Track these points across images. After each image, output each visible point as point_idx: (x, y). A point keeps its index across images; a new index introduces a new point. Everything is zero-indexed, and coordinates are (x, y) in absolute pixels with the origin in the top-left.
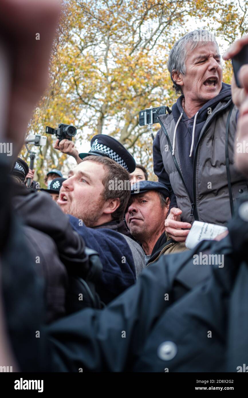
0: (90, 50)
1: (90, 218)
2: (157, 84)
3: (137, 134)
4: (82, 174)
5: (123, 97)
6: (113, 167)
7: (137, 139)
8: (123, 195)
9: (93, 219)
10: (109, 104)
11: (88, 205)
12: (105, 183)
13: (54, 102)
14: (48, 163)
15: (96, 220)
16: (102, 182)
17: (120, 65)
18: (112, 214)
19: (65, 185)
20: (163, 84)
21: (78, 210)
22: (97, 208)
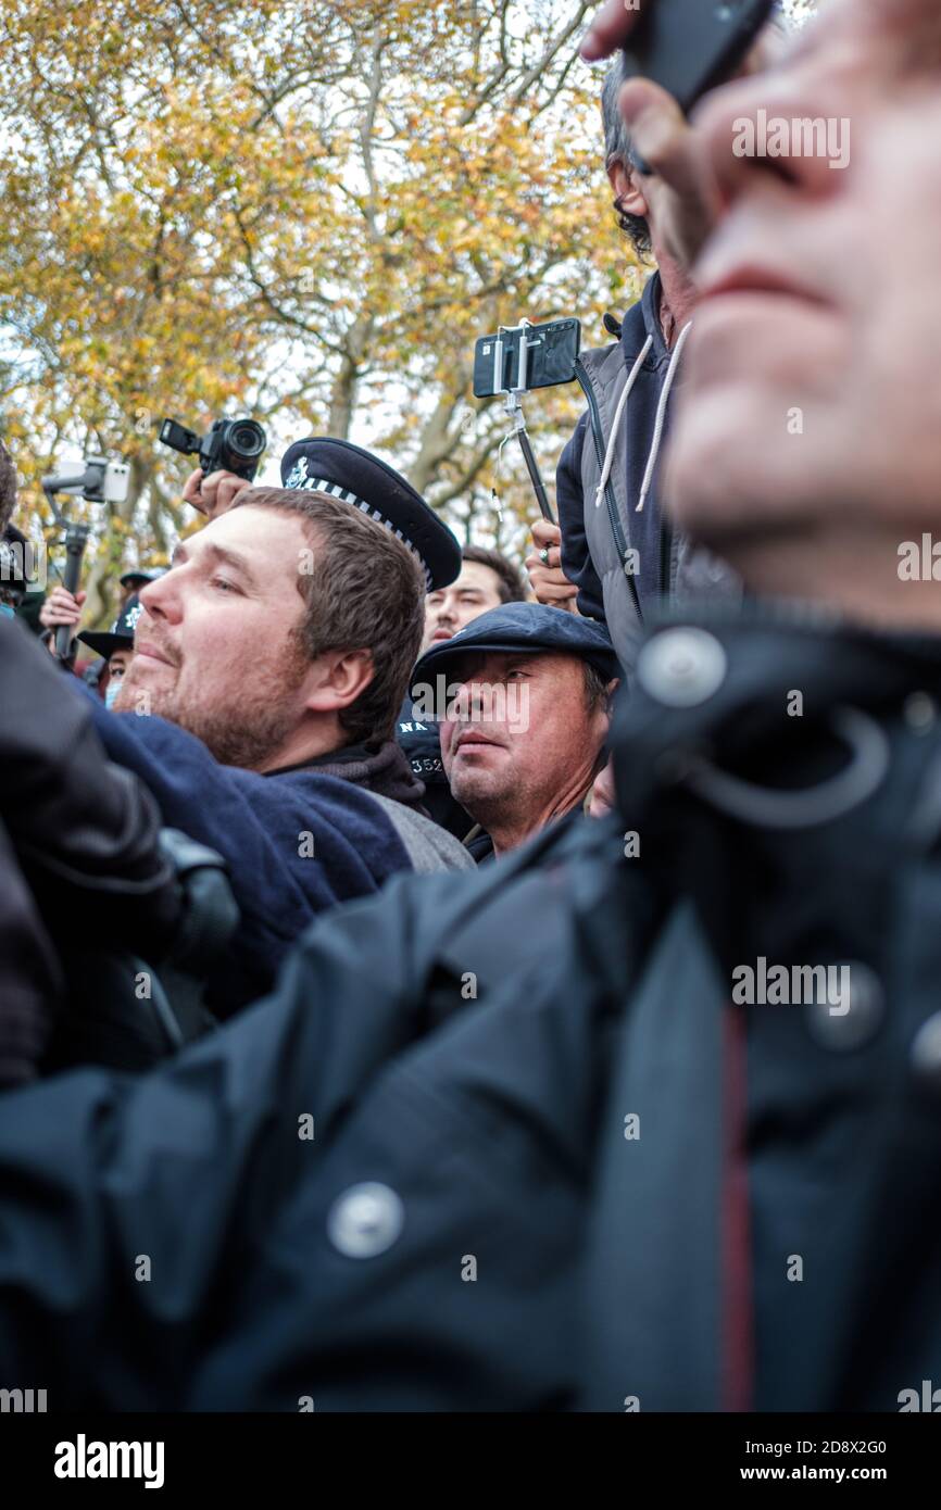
0: (307, 102)
1: (252, 725)
2: (565, 246)
3: (486, 442)
4: (218, 554)
5: (431, 297)
6: (345, 529)
7: (482, 463)
8: (384, 637)
9: (263, 734)
10: (379, 321)
11: (242, 675)
12: (308, 588)
13: (161, 312)
14: (141, 549)
15: (275, 736)
16: (298, 586)
17: (422, 167)
18: (343, 715)
19: (150, 599)
20: (589, 244)
21: (203, 696)
22: (276, 687)
